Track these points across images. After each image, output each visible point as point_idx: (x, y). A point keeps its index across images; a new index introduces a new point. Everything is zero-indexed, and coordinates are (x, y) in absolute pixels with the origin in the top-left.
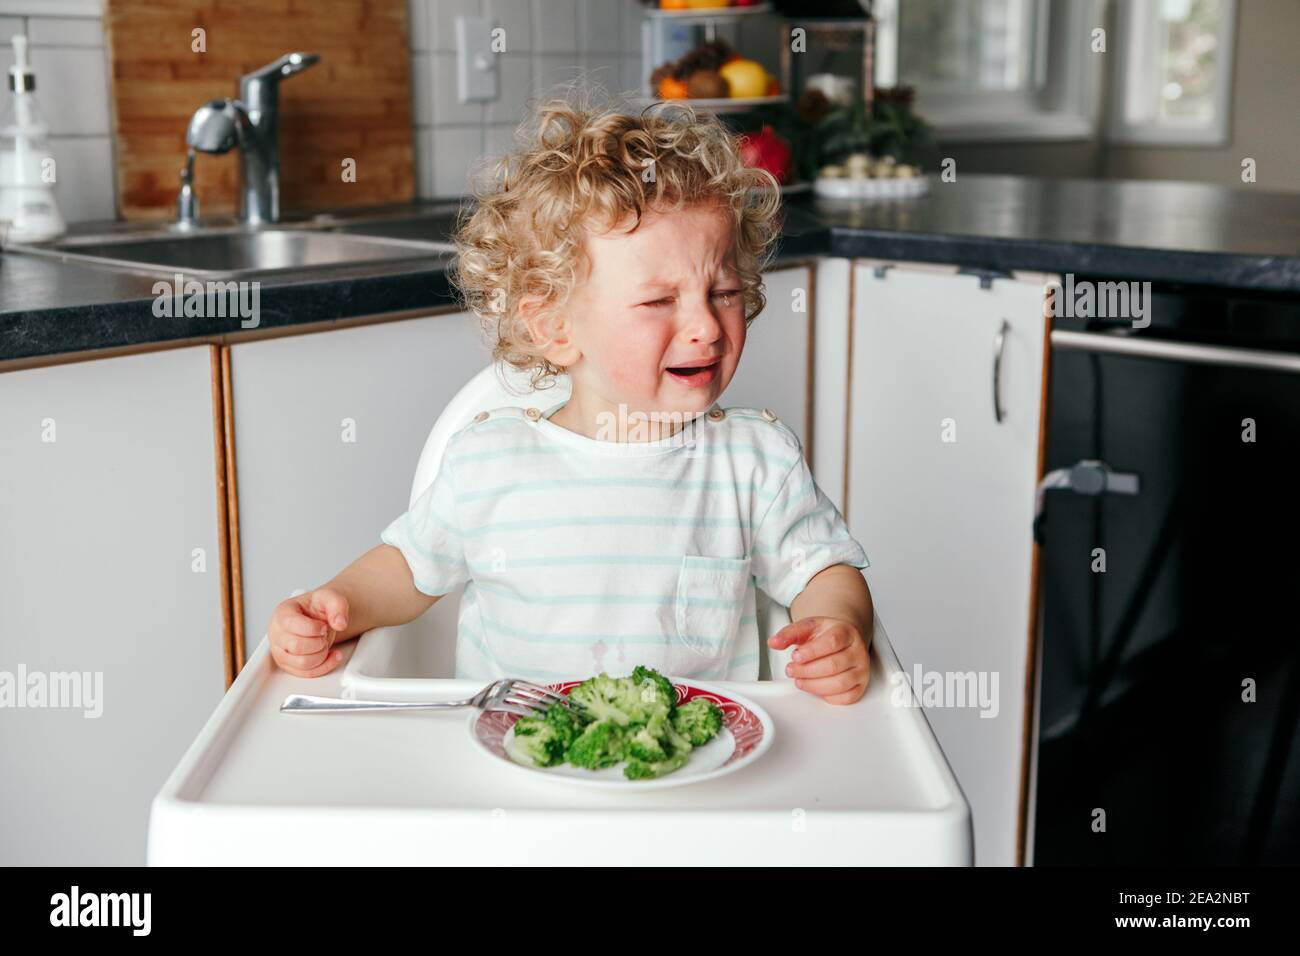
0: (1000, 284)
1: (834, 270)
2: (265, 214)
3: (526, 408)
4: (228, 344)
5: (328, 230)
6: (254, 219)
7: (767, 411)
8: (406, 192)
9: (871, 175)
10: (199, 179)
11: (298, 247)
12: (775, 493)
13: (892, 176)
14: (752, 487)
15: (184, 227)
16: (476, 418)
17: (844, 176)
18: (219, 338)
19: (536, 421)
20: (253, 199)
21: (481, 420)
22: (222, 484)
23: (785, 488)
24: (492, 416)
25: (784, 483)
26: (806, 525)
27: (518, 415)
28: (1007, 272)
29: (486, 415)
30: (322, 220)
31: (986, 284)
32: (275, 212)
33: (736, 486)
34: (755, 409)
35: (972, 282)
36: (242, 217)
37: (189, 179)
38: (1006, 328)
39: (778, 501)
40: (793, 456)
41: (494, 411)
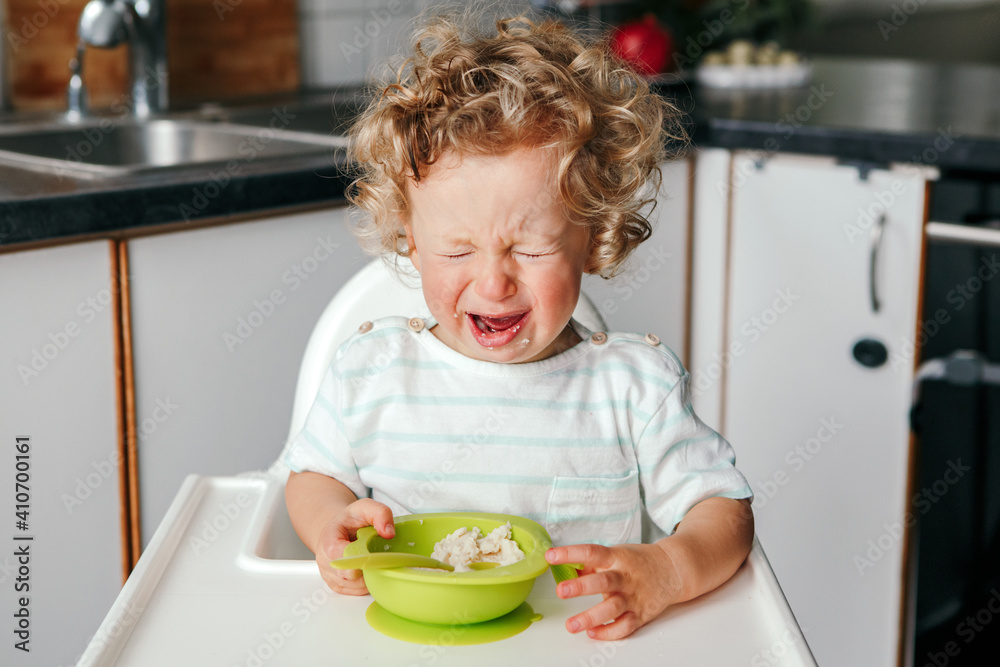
0: (878, 177)
1: (714, 162)
2: (153, 103)
3: (411, 317)
4: (125, 239)
5: (215, 120)
6: (142, 109)
7: (649, 336)
8: (291, 81)
9: (753, 61)
10: (89, 69)
11: (186, 141)
12: (652, 414)
13: (775, 62)
14: (628, 404)
15: (74, 118)
16: (361, 328)
17: (727, 62)
18: (116, 233)
19: (419, 332)
20: (141, 89)
21: (366, 331)
22: (119, 373)
23: (661, 409)
24: (376, 327)
25: (661, 405)
26: (684, 449)
27: (402, 324)
28: (884, 164)
29: (370, 326)
30: (209, 110)
31: (864, 175)
32: (163, 101)
33: (613, 404)
34: (638, 333)
35: (849, 174)
36: (130, 107)
37: (79, 70)
38: (883, 221)
39: (653, 423)
40: (672, 379)
41: (378, 320)
